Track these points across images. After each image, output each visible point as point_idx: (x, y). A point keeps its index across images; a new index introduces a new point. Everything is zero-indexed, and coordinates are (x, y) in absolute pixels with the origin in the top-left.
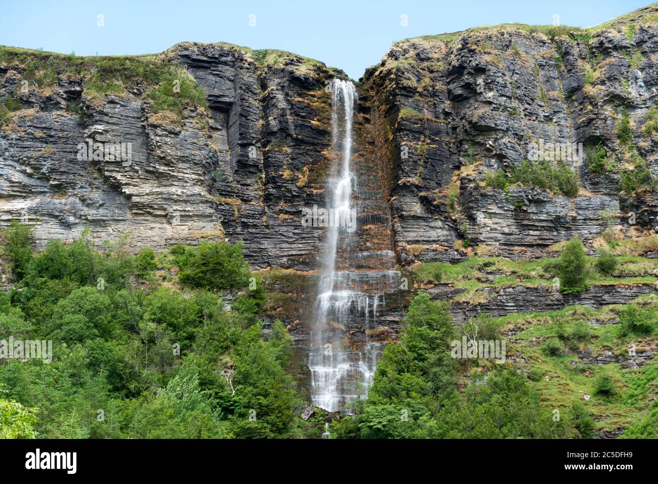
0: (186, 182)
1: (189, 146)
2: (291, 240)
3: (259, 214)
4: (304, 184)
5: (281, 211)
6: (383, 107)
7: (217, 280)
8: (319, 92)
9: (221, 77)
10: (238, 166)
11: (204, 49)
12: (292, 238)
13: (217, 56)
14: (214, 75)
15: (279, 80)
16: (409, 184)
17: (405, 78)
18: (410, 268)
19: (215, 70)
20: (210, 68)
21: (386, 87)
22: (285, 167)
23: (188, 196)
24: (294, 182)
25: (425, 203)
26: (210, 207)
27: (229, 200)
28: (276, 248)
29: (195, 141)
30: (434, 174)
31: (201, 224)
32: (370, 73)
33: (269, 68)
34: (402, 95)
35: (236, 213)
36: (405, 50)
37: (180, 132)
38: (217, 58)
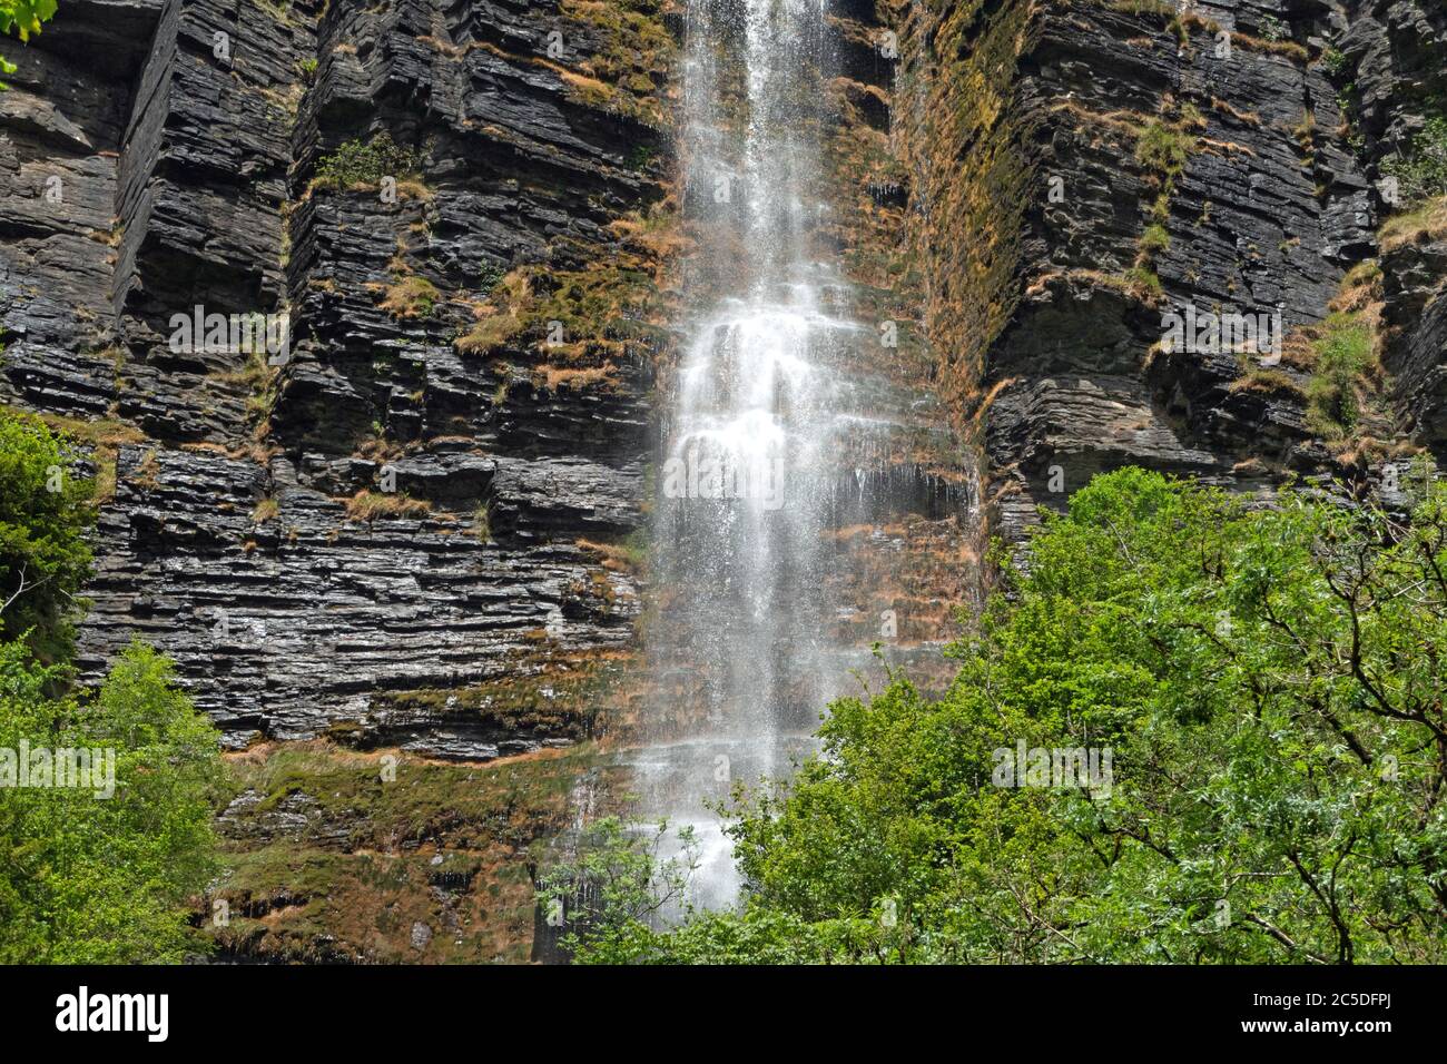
2: (404, 611)
3: (237, 491)
4: (497, 339)
5: (359, 477)
10: (146, 273)
12: (411, 601)
16: (1084, 298)
22: (396, 264)
24: (445, 333)
28: (311, 649)
30: (1233, 270)
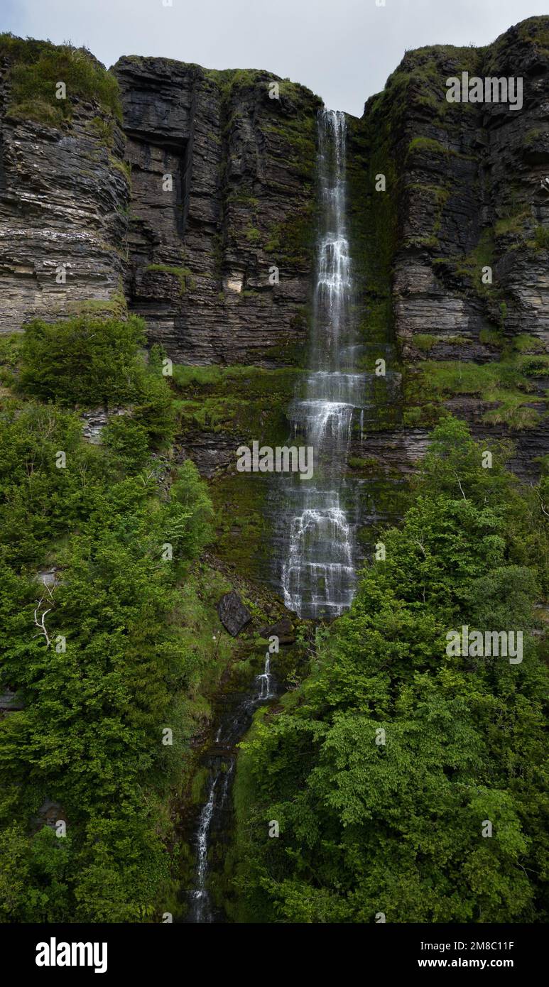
0: (69, 221)
1: (75, 161)
2: (253, 326)
3: (213, 290)
4: (274, 248)
6: (387, 143)
8: (300, 123)
9: (174, 105)
10: (190, 224)
12: (255, 323)
13: (168, 74)
14: (165, 101)
15: (246, 104)
16: (419, 246)
17: (421, 95)
18: (414, 369)
19: (166, 95)
20: (158, 92)
21: (393, 112)
22: (249, 225)
23: (67, 243)
24: (261, 245)
25: (441, 274)
26: (106, 264)
27: (175, 270)
28: (232, 336)
29: (87, 153)
30: (455, 233)
31: (88, 290)
32: (371, 104)
33: (234, 87)
34: (416, 119)
35: (183, 287)
36: (422, 59)
37: (59, 137)
38: (168, 77)
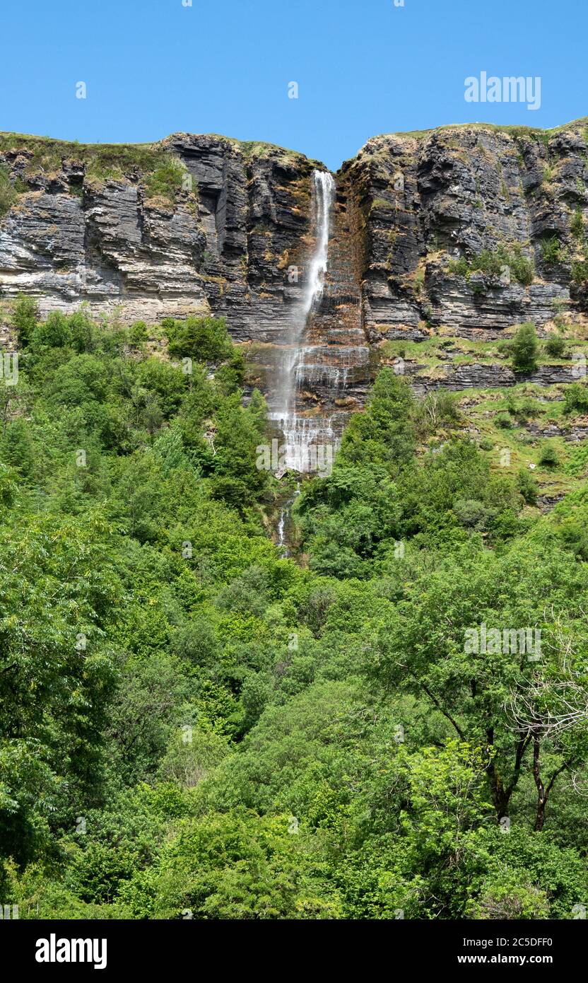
0: (177, 262)
1: (180, 229)
2: (270, 316)
3: (242, 293)
4: (283, 266)
5: (262, 290)
6: (358, 198)
7: (202, 351)
8: (300, 182)
9: (211, 166)
10: (224, 248)
11: (196, 140)
12: (271, 314)
13: (207, 146)
14: (204, 164)
15: (263, 170)
17: (379, 171)
18: (377, 345)
19: (205, 160)
20: (201, 158)
21: (362, 178)
22: (267, 250)
23: (177, 274)
24: (275, 264)
25: (393, 286)
26: (198, 285)
27: (215, 279)
28: (256, 323)
29: (186, 224)
30: (402, 259)
31: (190, 300)
32: (347, 166)
33: (255, 158)
34: (375, 187)
35: (222, 291)
36: (379, 145)
37: (172, 216)
38: (207, 149)
